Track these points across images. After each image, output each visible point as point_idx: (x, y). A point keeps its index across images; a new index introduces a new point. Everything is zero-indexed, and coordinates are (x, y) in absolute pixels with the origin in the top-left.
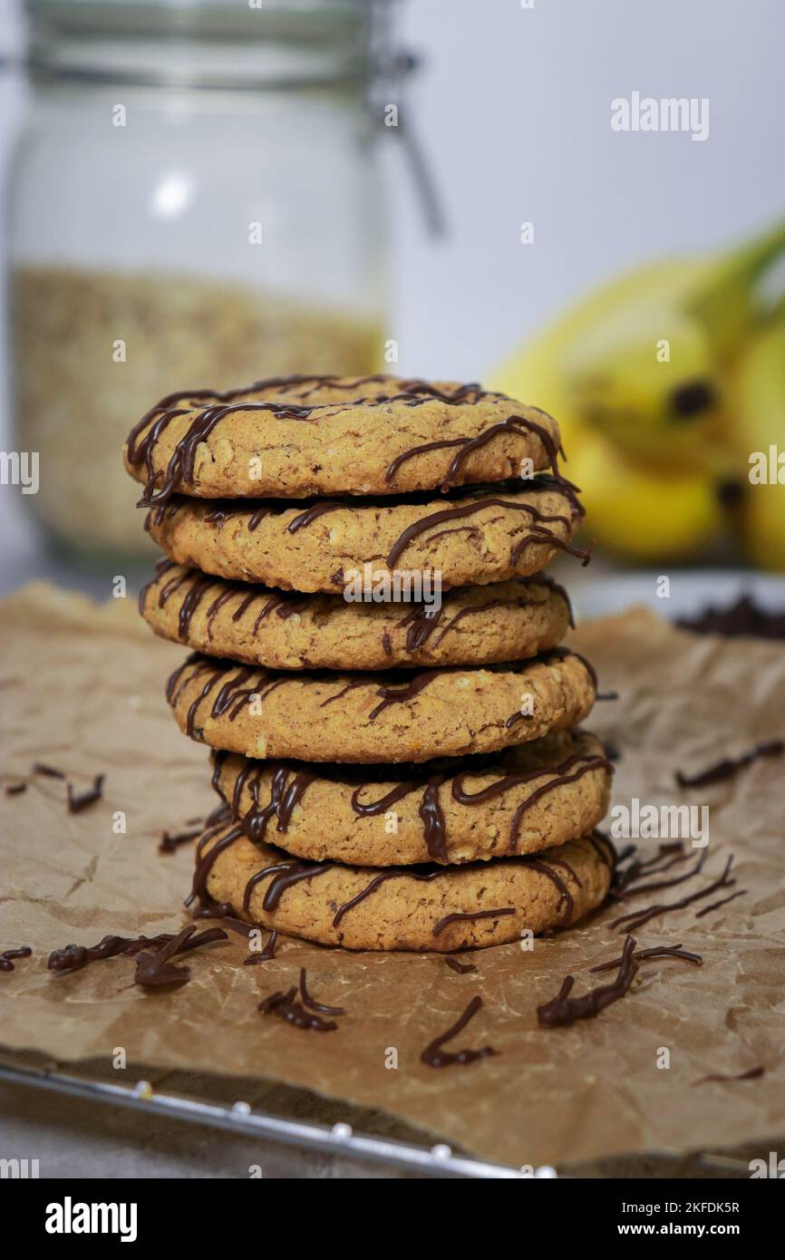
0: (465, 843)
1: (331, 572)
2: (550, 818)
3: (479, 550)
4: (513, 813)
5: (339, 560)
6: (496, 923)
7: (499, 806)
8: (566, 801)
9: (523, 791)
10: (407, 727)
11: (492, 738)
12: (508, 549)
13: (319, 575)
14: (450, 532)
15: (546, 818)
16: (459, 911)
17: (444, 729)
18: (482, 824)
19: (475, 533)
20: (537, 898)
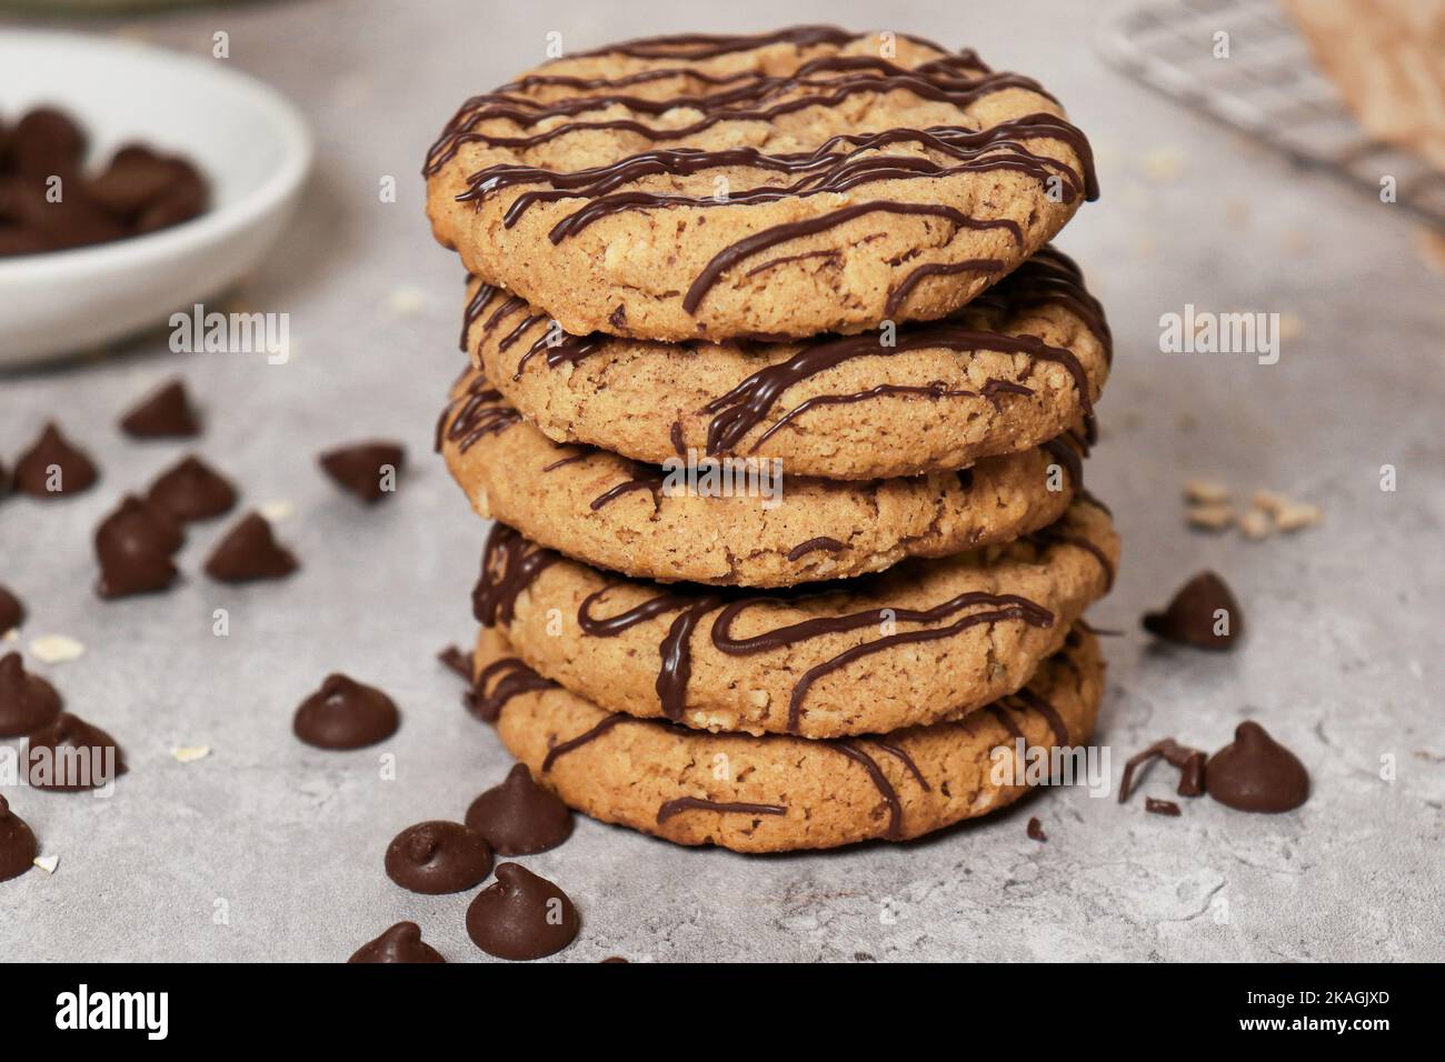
0: (718, 706)
1: (609, 309)
2: (863, 695)
3: (836, 288)
4: (798, 677)
5: (620, 292)
6: (756, 823)
7: (779, 663)
8: (904, 671)
9: (831, 646)
10: (638, 533)
11: (765, 571)
12: (883, 288)
13: (592, 313)
14: (786, 261)
15: (856, 693)
16: (702, 795)
17: (686, 547)
18: (746, 685)
19: (835, 259)
20: (833, 797)
